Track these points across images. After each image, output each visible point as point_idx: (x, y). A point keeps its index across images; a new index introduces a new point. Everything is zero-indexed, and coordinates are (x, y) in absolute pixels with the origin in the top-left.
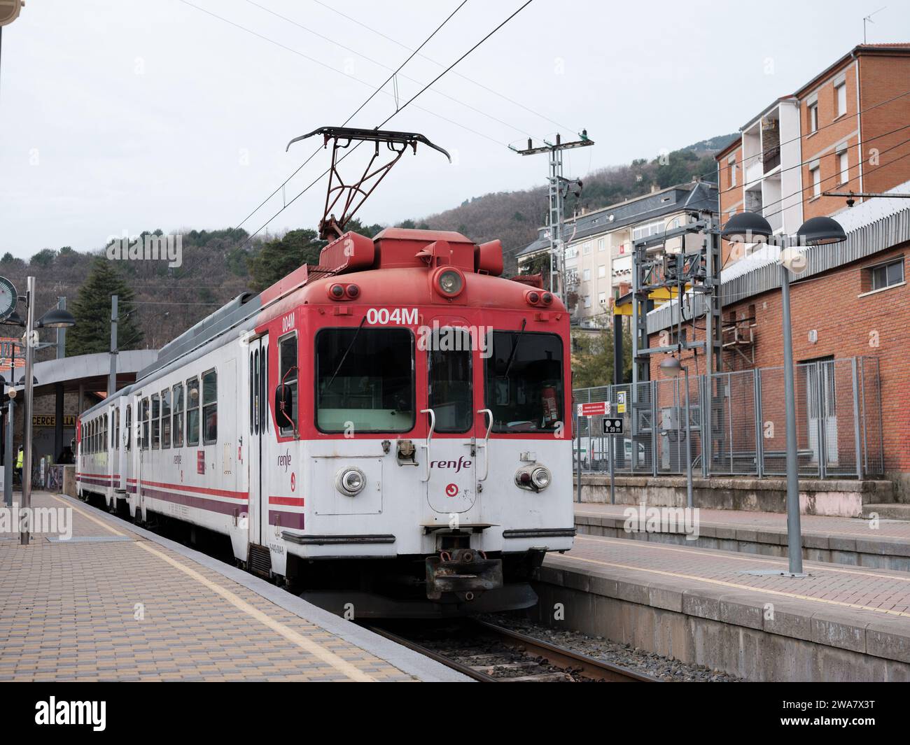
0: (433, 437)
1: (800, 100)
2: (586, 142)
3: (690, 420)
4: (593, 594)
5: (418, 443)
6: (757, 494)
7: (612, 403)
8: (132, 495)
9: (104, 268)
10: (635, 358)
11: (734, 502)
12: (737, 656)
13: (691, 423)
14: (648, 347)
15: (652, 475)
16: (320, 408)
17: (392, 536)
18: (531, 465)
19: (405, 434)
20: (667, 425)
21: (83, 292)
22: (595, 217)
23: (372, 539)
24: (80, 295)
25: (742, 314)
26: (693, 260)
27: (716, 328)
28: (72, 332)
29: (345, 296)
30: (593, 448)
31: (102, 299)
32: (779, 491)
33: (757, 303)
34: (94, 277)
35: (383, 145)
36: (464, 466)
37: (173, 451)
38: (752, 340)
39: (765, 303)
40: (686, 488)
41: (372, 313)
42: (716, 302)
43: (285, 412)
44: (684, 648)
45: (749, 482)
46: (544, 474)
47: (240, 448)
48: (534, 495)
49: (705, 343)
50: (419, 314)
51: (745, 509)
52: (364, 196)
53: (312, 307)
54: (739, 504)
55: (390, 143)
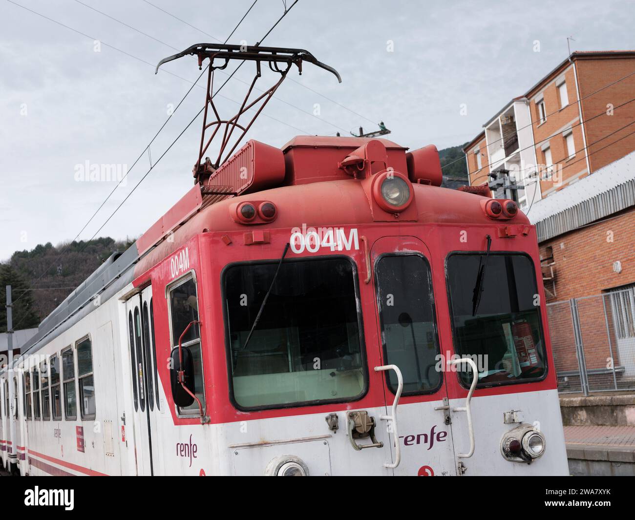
1: (529, 99)
5: (376, 412)
6: (586, 410)
8: (22, 461)
9: (9, 272)
16: (236, 375)
18: (519, 427)
19: (355, 403)
29: (258, 218)
33: (554, 245)
35: (265, 65)
36: (438, 440)
37: (52, 425)
38: (553, 276)
39: (562, 244)
43: (185, 385)
46: (536, 438)
47: (123, 428)
48: (525, 468)
50: (359, 235)
51: (576, 424)
52: (243, 131)
53: (214, 236)
54: (570, 420)
55: (272, 63)
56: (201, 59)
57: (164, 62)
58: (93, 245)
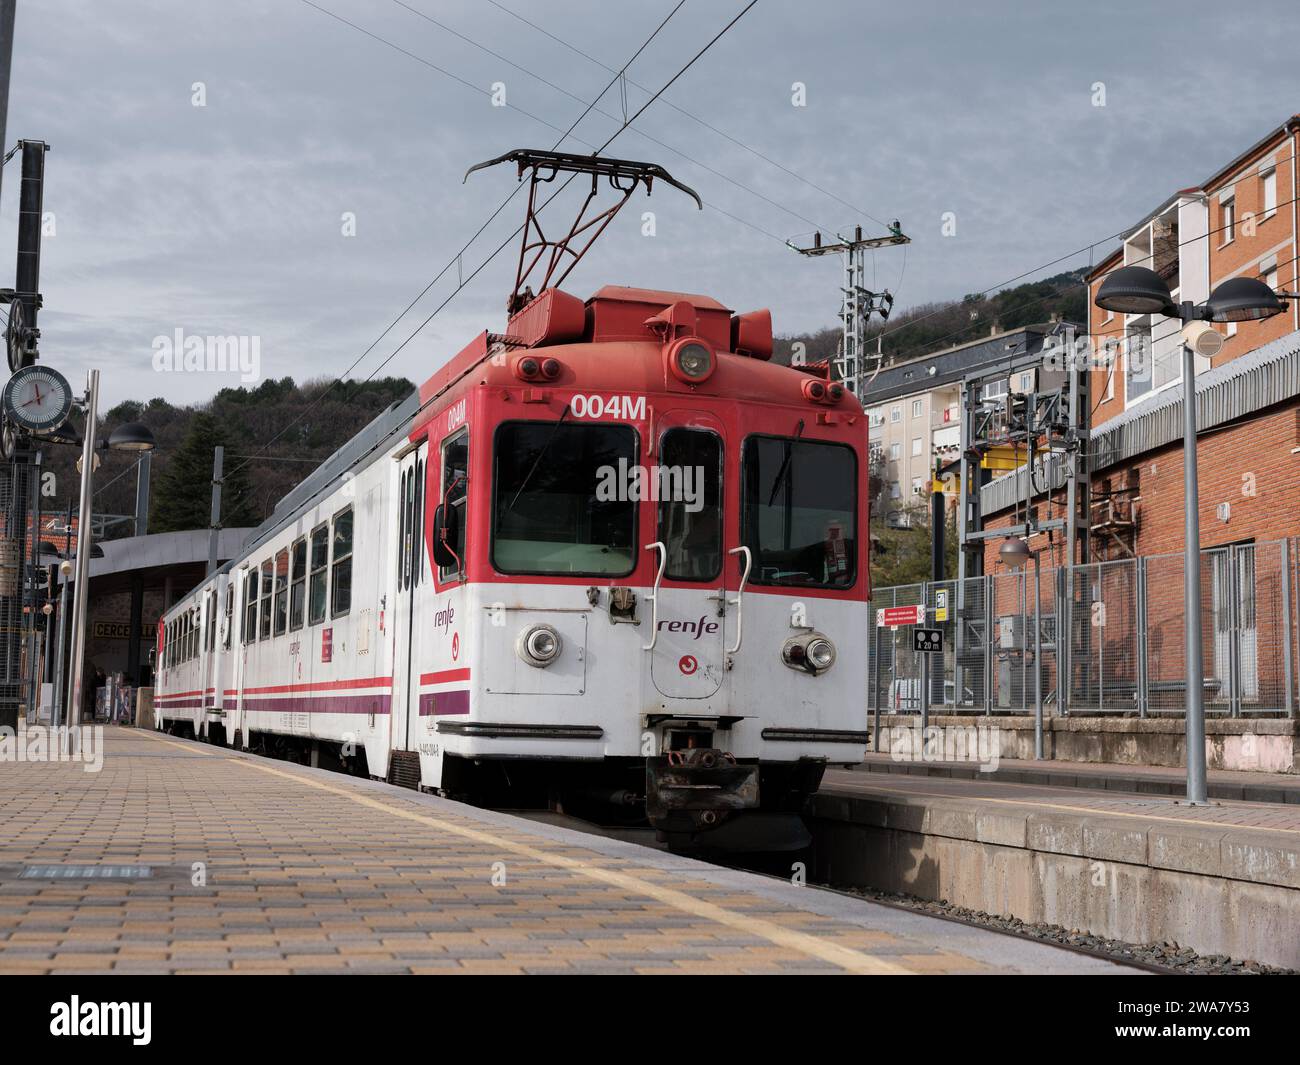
0: (662, 585)
1: (1208, 195)
2: (899, 239)
3: (1041, 635)
4: (893, 829)
5: (640, 592)
6: (1137, 740)
7: (927, 607)
8: (231, 713)
9: (209, 426)
10: (963, 545)
11: (1104, 750)
12: (1107, 906)
13: (1043, 639)
14: (982, 529)
15: (984, 713)
16: (499, 538)
17: (598, 729)
18: (806, 634)
19: (622, 580)
20: (1007, 640)
21: (177, 459)
22: (908, 369)
23: (568, 732)
24: (174, 464)
25: (1119, 481)
26: (1050, 402)
27: (1082, 504)
28: (161, 515)
29: (540, 375)
30: (899, 693)
31: (204, 469)
32: (1170, 734)
33: (1141, 466)
34: (193, 438)
35: (603, 180)
36: (707, 630)
37: (288, 639)
38: (1133, 520)
39: (1154, 466)
40: (1034, 730)
41: (579, 402)
42: (1082, 464)
43: (447, 544)
44: (1027, 901)
45: (1125, 723)
46: (824, 647)
47: (382, 613)
48: (809, 679)
49: (1065, 524)
50: (647, 404)
51: (1120, 762)
52: (574, 259)
53: (492, 389)
54: (1111, 754)
55: (613, 178)
56: (522, 168)
57: (474, 169)
58: (371, 390)
